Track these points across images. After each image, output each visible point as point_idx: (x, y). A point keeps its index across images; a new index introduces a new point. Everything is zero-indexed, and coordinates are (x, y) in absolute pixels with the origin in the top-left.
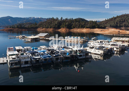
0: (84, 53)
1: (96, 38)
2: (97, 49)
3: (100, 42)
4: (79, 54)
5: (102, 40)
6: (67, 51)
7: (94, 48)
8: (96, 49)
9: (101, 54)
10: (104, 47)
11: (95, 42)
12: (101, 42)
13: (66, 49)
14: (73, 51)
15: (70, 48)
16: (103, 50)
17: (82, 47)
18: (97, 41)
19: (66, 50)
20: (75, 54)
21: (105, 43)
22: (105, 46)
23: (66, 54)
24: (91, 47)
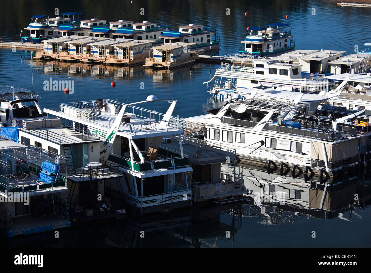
0: (181, 163)
1: (276, 36)
2: (284, 128)
3: (306, 68)
4: (142, 168)
5: (324, 54)
6: (45, 145)
7: (260, 115)
8: (278, 129)
9: (318, 169)
10: (341, 112)
11: (273, 71)
12: (315, 65)
13: (30, 127)
14: (90, 145)
15: (67, 124)
16: (333, 137)
17: (168, 115)
18: (285, 57)
19: (33, 140)
20: (112, 169)
21: (346, 78)
22: (346, 104)
23: (37, 171)
24: (241, 109)
